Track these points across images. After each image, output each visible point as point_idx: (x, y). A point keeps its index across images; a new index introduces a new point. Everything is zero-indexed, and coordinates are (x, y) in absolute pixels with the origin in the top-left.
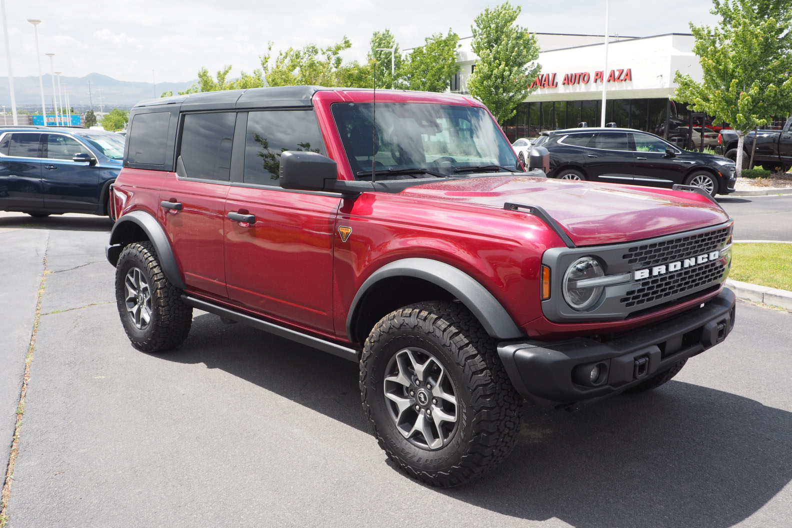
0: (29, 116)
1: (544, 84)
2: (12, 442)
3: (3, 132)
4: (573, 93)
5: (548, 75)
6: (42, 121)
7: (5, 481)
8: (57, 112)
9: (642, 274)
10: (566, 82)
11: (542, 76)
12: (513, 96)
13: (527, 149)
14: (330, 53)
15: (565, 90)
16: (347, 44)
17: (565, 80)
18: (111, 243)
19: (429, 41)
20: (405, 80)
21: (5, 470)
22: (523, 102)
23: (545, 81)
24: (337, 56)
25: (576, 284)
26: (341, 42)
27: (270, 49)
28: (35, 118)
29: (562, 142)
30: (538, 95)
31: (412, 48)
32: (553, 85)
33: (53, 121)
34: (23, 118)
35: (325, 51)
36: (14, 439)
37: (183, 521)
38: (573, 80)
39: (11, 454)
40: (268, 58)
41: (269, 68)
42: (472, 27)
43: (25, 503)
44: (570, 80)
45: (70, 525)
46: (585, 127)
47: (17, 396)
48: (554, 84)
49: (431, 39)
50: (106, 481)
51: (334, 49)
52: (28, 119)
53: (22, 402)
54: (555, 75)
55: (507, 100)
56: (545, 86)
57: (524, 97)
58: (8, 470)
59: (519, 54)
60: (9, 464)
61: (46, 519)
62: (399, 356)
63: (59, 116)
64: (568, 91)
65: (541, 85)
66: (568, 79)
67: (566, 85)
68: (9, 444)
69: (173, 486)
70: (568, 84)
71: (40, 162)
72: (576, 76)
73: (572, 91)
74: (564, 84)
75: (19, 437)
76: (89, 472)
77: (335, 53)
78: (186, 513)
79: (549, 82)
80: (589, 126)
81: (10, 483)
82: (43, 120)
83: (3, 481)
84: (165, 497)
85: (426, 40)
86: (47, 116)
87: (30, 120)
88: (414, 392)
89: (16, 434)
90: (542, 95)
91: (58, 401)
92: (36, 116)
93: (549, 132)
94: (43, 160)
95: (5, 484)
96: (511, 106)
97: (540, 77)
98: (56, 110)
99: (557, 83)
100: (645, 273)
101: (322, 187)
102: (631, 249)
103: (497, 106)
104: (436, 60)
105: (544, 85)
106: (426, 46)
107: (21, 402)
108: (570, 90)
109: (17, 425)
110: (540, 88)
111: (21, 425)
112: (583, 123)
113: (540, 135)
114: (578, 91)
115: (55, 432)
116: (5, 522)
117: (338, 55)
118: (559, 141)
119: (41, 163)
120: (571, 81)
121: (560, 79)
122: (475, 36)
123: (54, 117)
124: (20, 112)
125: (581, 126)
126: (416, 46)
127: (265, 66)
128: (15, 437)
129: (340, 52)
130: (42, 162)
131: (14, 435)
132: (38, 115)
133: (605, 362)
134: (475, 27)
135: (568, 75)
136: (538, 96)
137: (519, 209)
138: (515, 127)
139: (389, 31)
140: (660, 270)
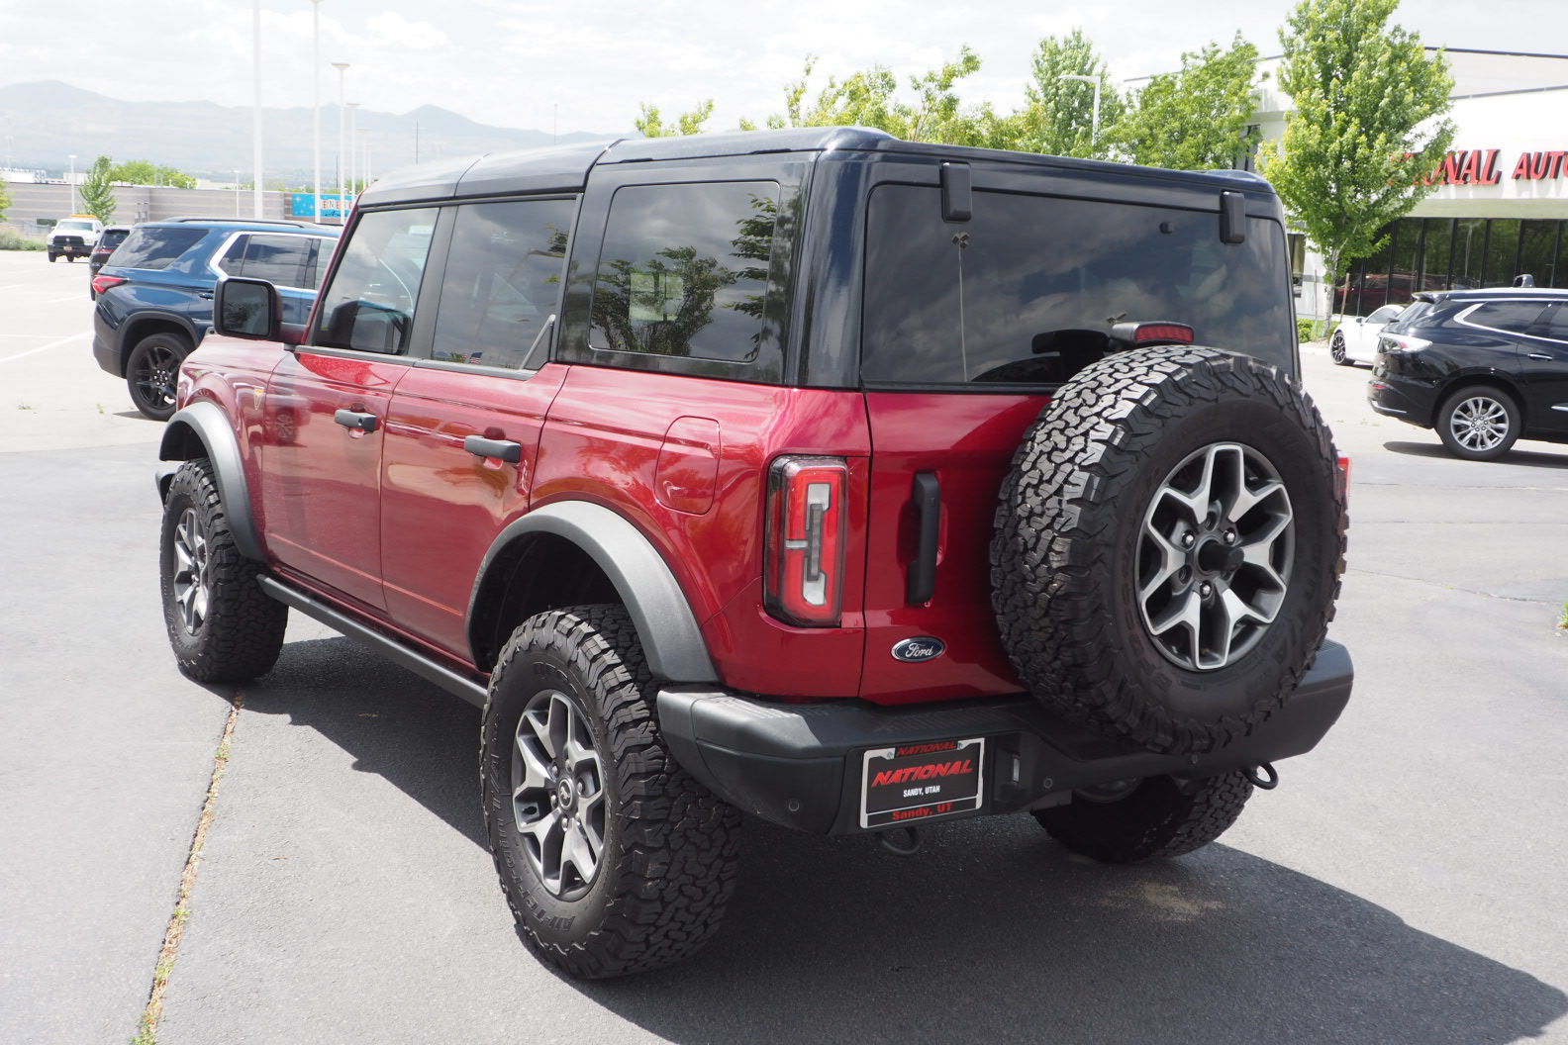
0: (286, 195)
1: (1466, 175)
2: (205, 802)
3: (232, 230)
4: (1537, 200)
5: (1479, 153)
6: (311, 207)
7: (189, 859)
8: (343, 189)
10: (1524, 171)
11: (1464, 154)
12: (1377, 203)
13: (1378, 331)
14: (932, 85)
15: (1519, 193)
16: (971, 63)
17: (1521, 167)
19: (1190, 60)
20: (1123, 151)
21: (190, 843)
22: (1407, 215)
23: (1469, 167)
24: (947, 93)
26: (957, 61)
27: (808, 72)
28: (298, 199)
29: (1466, 319)
30: (1445, 201)
31: (1149, 75)
32: (1489, 178)
33: (334, 208)
34: (274, 199)
35: (920, 81)
36: (208, 798)
37: (479, 956)
38: (1541, 168)
39: (201, 819)
40: (801, 92)
41: (803, 113)
42: (1281, 34)
43: (218, 896)
44: (1533, 167)
45: (289, 936)
46: (1526, 286)
47: (219, 731)
48: (1493, 177)
49: (1197, 57)
50: (357, 880)
51: (939, 75)
52: (283, 200)
53: (227, 740)
54: (1495, 154)
55: (1364, 213)
56: (1469, 179)
57: (1409, 204)
58: (193, 843)
59: (1396, 102)
60: (196, 835)
61: (251, 923)
63: (346, 198)
64: (1525, 195)
65: (1457, 178)
66: (1529, 166)
67: (1523, 181)
68: (200, 803)
69: (471, 903)
70: (1529, 177)
71: (298, 296)
72: (1549, 158)
73: (1535, 195)
74: (1517, 177)
75: (216, 795)
76: (330, 863)
77: (946, 86)
78: (486, 945)
79: (1478, 169)
80: (1537, 285)
81: (196, 864)
82: (314, 206)
83: (185, 859)
84: (453, 916)
85: (1184, 57)
86: (322, 197)
87: (287, 203)
89: (212, 790)
90: (1460, 202)
91: (290, 747)
92: (301, 196)
93: (1435, 295)
94: (306, 294)
95: (188, 863)
96: (1376, 224)
97: (1458, 158)
98: (342, 183)
99: (1499, 175)
103: (1336, 225)
104: (1204, 106)
105: (1465, 178)
106: (1183, 72)
107: (225, 740)
108: (1531, 193)
109: (214, 777)
110: (1456, 184)
111: (222, 776)
112: (1525, 277)
113: (1414, 300)
114: (1552, 195)
115: (280, 796)
116: (184, 918)
117: (949, 91)
118: (1459, 318)
119: (301, 299)
120: (1536, 171)
121: (1507, 165)
122: (1289, 55)
123: (337, 198)
124: (267, 185)
125: (1519, 284)
126: (1159, 72)
127: (794, 108)
128: (209, 795)
129: (955, 81)
130: (303, 297)
131: (208, 792)
132: (305, 193)
134: (1290, 31)
135: (1529, 156)
136: (1448, 203)
138: (1387, 276)
139: (1079, 34)
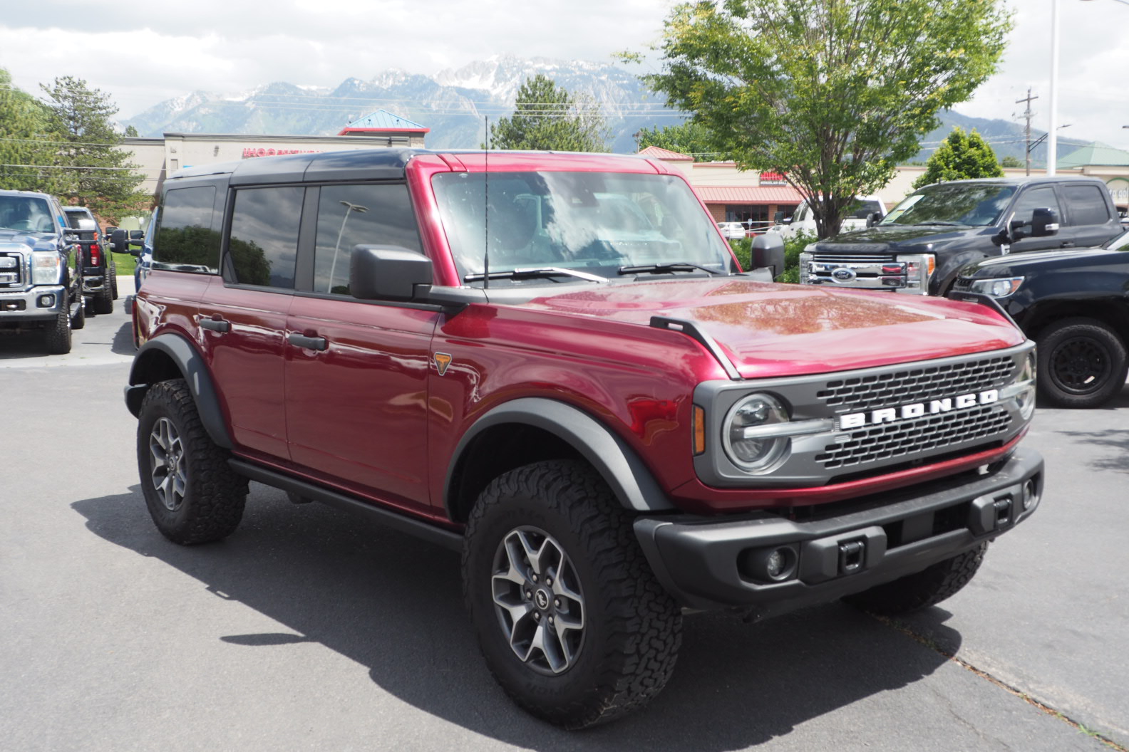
9: (853, 421)
18: (132, 382)
25: (742, 433)
62: (510, 540)
88: (531, 593)
100: (859, 419)
101: (411, 295)
102: (831, 384)
133: (791, 547)
137: (671, 325)
140: (884, 416)
